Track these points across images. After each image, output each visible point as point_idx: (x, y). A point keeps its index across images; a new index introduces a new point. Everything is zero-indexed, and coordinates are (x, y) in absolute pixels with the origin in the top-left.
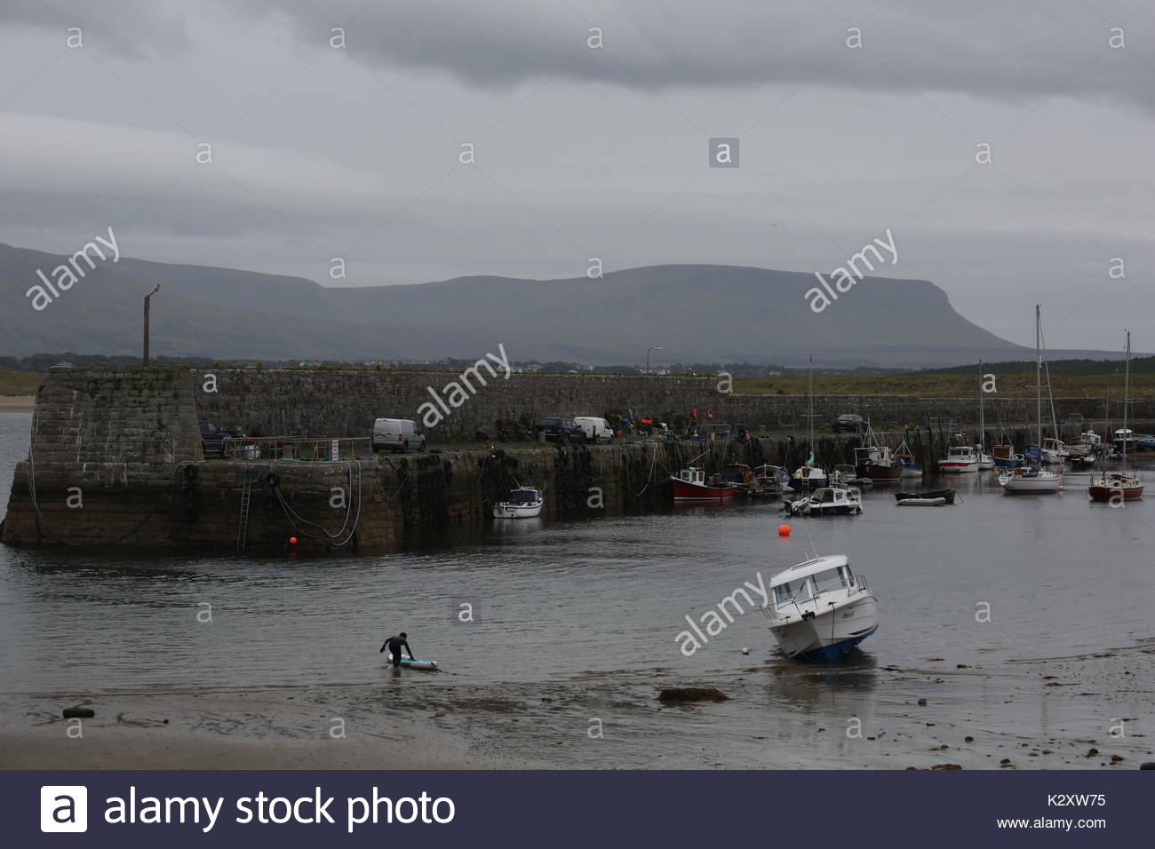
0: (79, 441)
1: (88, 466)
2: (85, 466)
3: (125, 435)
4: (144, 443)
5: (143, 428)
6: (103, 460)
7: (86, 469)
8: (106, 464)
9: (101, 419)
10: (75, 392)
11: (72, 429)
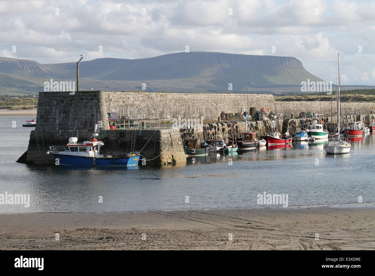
0: (57, 122)
1: (61, 132)
2: (60, 131)
3: (77, 119)
4: (85, 121)
5: (85, 116)
6: (68, 129)
7: (61, 133)
8: (69, 131)
9: (66, 112)
10: (54, 101)
11: (54, 117)
